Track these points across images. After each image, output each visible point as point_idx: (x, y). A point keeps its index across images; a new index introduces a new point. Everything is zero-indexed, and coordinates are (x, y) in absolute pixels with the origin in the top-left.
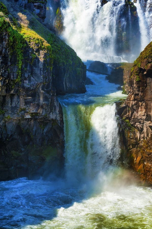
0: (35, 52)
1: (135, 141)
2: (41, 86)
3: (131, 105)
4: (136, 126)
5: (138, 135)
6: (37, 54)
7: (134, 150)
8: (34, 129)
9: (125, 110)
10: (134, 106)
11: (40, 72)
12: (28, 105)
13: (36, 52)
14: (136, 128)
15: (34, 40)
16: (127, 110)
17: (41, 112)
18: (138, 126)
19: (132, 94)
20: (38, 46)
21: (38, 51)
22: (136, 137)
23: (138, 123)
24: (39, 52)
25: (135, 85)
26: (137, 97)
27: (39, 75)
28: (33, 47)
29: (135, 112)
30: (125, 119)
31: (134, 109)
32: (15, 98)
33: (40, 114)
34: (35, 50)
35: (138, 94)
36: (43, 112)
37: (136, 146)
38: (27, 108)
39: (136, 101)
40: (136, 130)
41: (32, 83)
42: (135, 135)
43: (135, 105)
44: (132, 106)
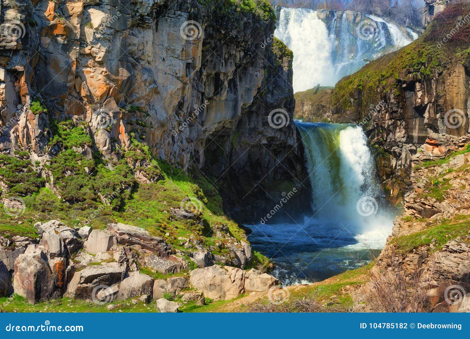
0: (277, 59)
1: (390, 170)
2: (283, 102)
3: (386, 126)
4: (392, 150)
5: (394, 162)
6: (280, 61)
7: (389, 181)
8: (267, 159)
9: (373, 134)
10: (391, 127)
11: (285, 84)
12: (265, 127)
13: (280, 58)
14: (391, 154)
15: (277, 44)
16: (375, 134)
17: (279, 137)
18: (396, 150)
19: (386, 112)
20: (281, 51)
21: (281, 57)
22: (391, 165)
23: (396, 147)
24: (282, 59)
25: (392, 101)
26: (394, 115)
27: (284, 87)
28: (277, 52)
29: (391, 134)
30: (375, 144)
31: (390, 130)
32: (254, 117)
33: (277, 138)
34: (278, 56)
35: (396, 112)
36: (281, 136)
37: (391, 176)
38: (265, 131)
39: (393, 120)
40: (391, 156)
41: (276, 97)
42: (390, 163)
43: (391, 125)
44: (389, 126)
